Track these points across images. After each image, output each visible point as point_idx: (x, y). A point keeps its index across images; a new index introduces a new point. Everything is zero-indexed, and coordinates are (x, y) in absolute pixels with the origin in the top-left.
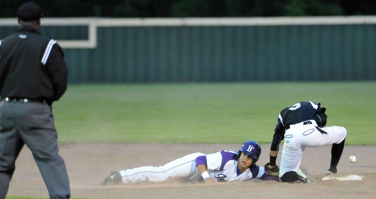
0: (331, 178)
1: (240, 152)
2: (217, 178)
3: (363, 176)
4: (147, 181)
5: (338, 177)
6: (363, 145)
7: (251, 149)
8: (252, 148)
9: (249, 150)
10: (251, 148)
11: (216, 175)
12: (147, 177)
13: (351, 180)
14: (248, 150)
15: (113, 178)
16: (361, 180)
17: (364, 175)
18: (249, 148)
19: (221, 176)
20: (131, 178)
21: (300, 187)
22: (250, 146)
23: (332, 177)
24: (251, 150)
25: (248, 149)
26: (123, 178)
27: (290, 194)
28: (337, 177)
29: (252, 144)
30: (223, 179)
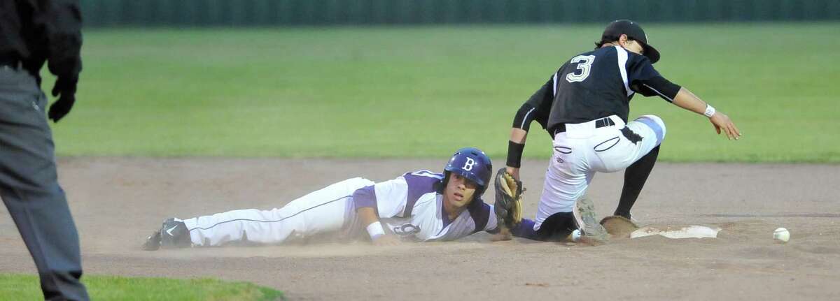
0: (651, 234)
1: (447, 174)
2: (400, 233)
3: (720, 229)
4: (244, 242)
5: (666, 231)
6: (720, 162)
7: (471, 165)
8: (473, 163)
9: (468, 167)
10: (470, 162)
11: (398, 228)
12: (244, 231)
13: (693, 236)
14: (465, 168)
15: (171, 232)
16: (715, 237)
17: (721, 227)
18: (467, 164)
19: (408, 229)
20: (208, 234)
21: (581, 253)
22: (469, 159)
23: (652, 231)
24: (471, 168)
25: (466, 166)
26: (191, 232)
27: (560, 267)
28: (663, 230)
29: (474, 154)
30: (414, 236)
